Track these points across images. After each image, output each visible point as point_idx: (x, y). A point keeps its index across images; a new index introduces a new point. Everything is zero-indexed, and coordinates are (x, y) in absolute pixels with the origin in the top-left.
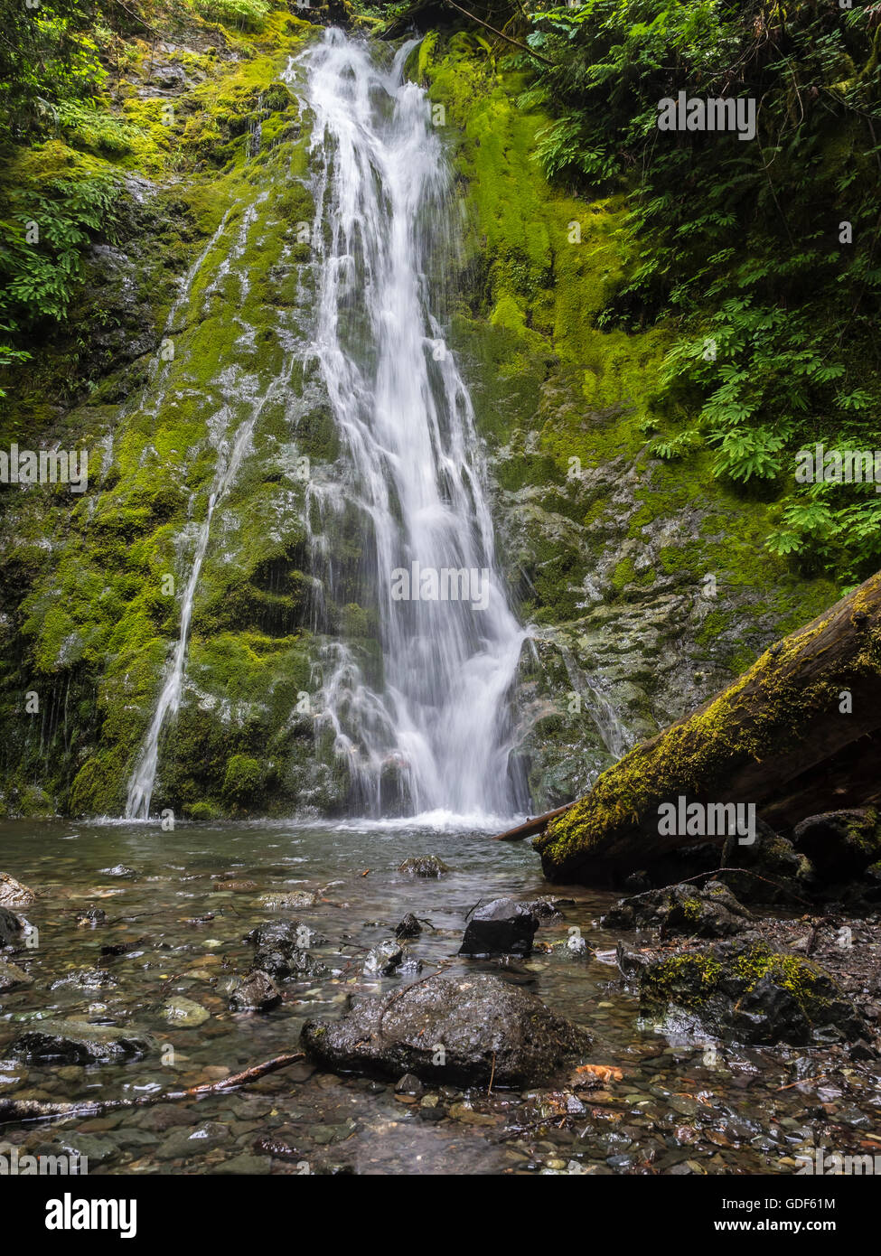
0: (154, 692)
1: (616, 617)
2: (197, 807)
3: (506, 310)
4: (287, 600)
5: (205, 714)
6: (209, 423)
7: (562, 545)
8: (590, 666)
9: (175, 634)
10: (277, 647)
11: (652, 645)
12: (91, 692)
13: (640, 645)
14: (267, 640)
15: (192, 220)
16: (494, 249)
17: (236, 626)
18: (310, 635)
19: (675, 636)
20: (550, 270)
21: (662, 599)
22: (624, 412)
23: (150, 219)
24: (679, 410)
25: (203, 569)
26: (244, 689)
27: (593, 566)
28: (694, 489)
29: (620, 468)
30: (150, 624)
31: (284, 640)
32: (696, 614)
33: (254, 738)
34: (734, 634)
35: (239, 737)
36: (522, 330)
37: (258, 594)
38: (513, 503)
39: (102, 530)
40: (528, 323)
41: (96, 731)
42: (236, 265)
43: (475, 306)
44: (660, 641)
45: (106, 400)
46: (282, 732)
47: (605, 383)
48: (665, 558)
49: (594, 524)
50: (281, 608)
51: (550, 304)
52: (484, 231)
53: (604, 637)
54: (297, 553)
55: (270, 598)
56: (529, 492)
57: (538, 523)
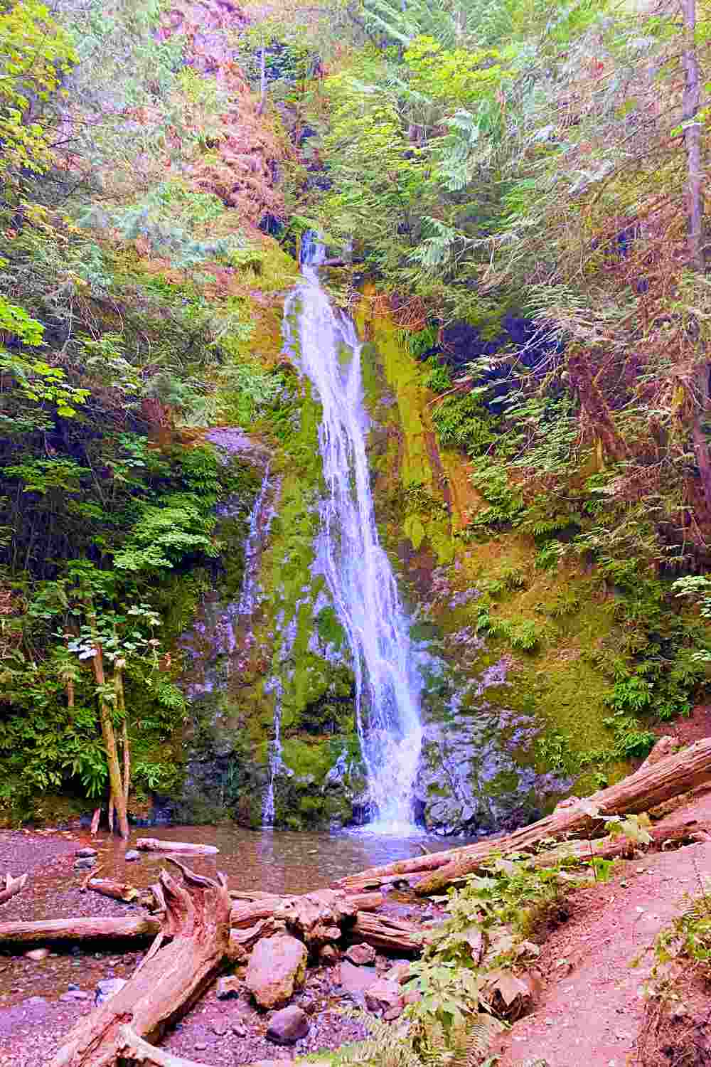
0: (269, 767)
1: (464, 723)
4: (320, 719)
5: (290, 778)
7: (441, 680)
8: (452, 751)
10: (317, 743)
11: (479, 742)
13: (474, 742)
14: (312, 738)
17: (299, 733)
18: (330, 735)
19: (489, 736)
21: (485, 715)
27: (455, 691)
31: (318, 739)
32: (499, 727)
33: (310, 790)
35: (305, 790)
37: (307, 717)
38: (418, 650)
44: (483, 739)
46: (323, 787)
48: (488, 693)
49: (456, 667)
50: (318, 723)
53: (459, 735)
55: (312, 719)
56: (425, 644)
57: (430, 664)
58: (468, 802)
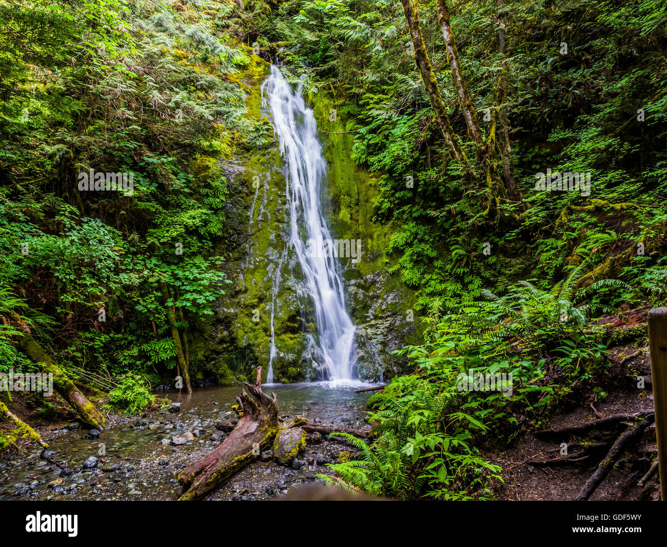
0: (269, 352)
1: (377, 324)
2: (283, 380)
3: (344, 214)
4: (296, 325)
5: (282, 358)
6: (268, 269)
7: (363, 301)
8: (371, 339)
9: (270, 336)
10: (295, 338)
12: (252, 352)
13: (382, 333)
14: (292, 336)
15: (248, 188)
16: (340, 192)
17: (285, 332)
18: (302, 334)
19: (391, 330)
20: (358, 200)
21: (388, 319)
22: (379, 255)
23: (236, 188)
24: (394, 256)
25: (274, 317)
26: (290, 350)
27: (371, 307)
28: (398, 283)
29: (378, 275)
30: (264, 334)
31: (296, 336)
32: (396, 324)
33: (294, 363)
34: (405, 331)
35: (291, 363)
36: (349, 221)
37: (289, 324)
38: (349, 285)
39: (246, 306)
40: (351, 219)
41: (256, 361)
42: (265, 207)
43: (334, 211)
44: (387, 332)
45: (236, 260)
46: (300, 362)
47: (374, 243)
48: (390, 307)
49: (371, 294)
50: (294, 327)
51: (358, 211)
52: (337, 184)
53: (374, 330)
54: (298, 312)
55: (292, 325)
56: (353, 282)
57: (356, 293)
58: (380, 365)
